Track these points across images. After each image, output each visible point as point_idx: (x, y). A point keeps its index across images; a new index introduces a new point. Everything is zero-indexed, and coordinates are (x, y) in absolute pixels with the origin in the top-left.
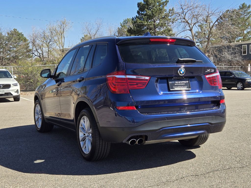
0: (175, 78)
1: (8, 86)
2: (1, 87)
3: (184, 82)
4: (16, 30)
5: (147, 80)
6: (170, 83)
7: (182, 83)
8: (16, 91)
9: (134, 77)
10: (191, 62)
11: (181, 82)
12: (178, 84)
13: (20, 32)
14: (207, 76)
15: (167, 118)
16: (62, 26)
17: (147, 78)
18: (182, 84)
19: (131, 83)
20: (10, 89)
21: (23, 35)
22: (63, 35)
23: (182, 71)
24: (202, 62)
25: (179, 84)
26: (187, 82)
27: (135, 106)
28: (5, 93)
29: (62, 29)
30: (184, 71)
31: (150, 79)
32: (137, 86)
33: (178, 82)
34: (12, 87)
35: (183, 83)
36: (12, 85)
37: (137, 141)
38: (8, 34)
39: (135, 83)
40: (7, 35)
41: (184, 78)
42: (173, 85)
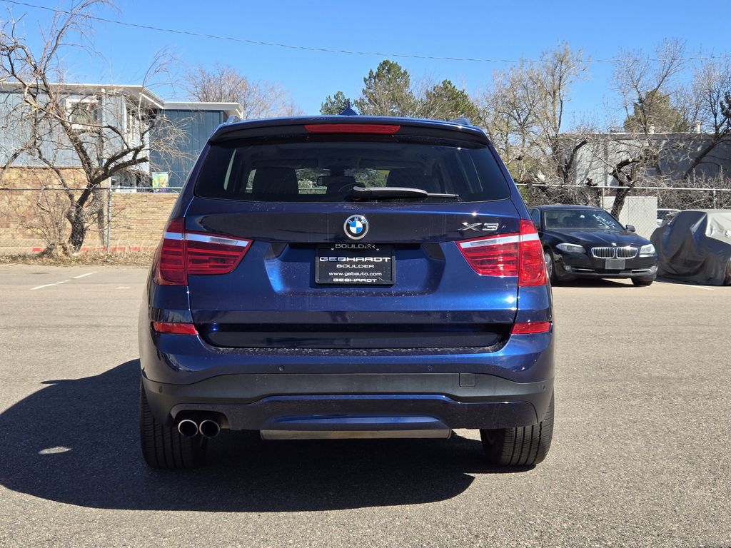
0: (340, 246)
3: (371, 259)
4: (449, 83)
5: (240, 249)
6: (321, 260)
7: (364, 263)
9: (207, 239)
10: (403, 198)
11: (363, 259)
12: (348, 266)
13: (458, 89)
14: (465, 245)
15: (283, 367)
16: (558, 69)
17: (243, 244)
18: (365, 266)
19: (196, 257)
21: (466, 96)
22: (557, 94)
23: (355, 226)
24: (455, 198)
25: (354, 266)
26: (384, 260)
27: (194, 324)
29: (557, 76)
30: (361, 226)
31: (250, 246)
32: (210, 266)
33: (348, 259)
35: (369, 263)
37: (199, 426)
38: (428, 94)
39: (207, 258)
40: (425, 98)
41: (376, 247)
42: (332, 266)
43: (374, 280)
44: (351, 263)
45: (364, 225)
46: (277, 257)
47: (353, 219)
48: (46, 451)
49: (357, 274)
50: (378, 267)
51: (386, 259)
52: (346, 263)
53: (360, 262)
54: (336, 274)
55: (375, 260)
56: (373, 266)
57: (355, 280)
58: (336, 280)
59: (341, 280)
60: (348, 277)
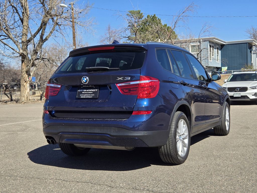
1: (245, 89)
2: (238, 90)
3: (92, 90)
5: (59, 88)
6: (79, 91)
8: (253, 94)
9: (53, 85)
12: (85, 93)
18: (90, 92)
19: (51, 91)
20: (247, 92)
23: (84, 80)
25: (87, 93)
28: (241, 96)
31: (61, 87)
33: (86, 90)
34: (250, 90)
35: (91, 91)
36: (249, 88)
39: (53, 91)
41: (94, 86)
42: (81, 93)
43: (92, 97)
44: (86, 91)
45: (87, 79)
46: (68, 90)
47: (84, 78)
48: (54, 149)
49: (87, 95)
50: (94, 93)
51: (96, 90)
52: (85, 91)
53: (89, 91)
54: (82, 95)
55: (93, 91)
56: (92, 92)
57: (87, 97)
58: (81, 97)
59: (83, 97)
60: (85, 96)
